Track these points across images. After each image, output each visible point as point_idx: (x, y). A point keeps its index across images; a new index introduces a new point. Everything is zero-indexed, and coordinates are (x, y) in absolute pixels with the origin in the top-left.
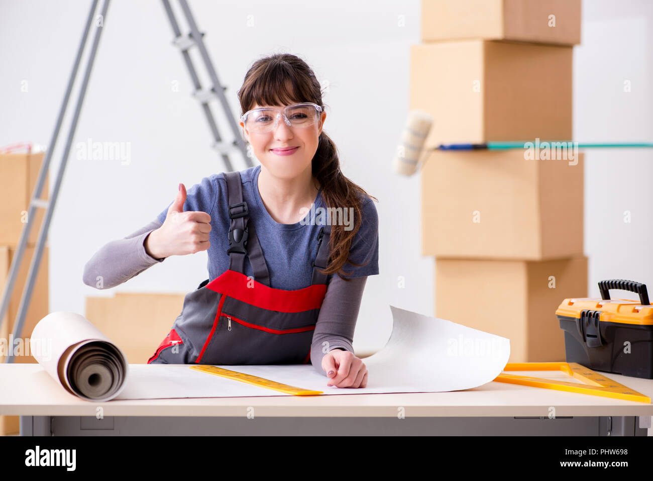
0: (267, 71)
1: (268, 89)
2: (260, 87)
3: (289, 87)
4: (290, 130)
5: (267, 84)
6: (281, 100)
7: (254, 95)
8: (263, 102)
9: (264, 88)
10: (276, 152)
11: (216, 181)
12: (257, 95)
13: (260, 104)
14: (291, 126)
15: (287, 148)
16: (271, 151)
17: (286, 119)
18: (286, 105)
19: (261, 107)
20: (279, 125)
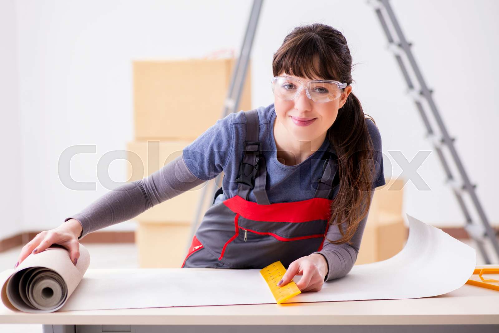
0: (299, 44)
1: (297, 62)
2: (290, 57)
3: (317, 62)
4: (309, 103)
5: (297, 56)
6: (306, 73)
7: (284, 64)
8: (291, 71)
9: (293, 60)
10: (294, 120)
11: (233, 126)
12: (286, 64)
13: (288, 72)
14: (311, 99)
15: (304, 119)
16: (290, 117)
17: (307, 92)
18: (310, 78)
19: (288, 75)
20: (300, 96)
